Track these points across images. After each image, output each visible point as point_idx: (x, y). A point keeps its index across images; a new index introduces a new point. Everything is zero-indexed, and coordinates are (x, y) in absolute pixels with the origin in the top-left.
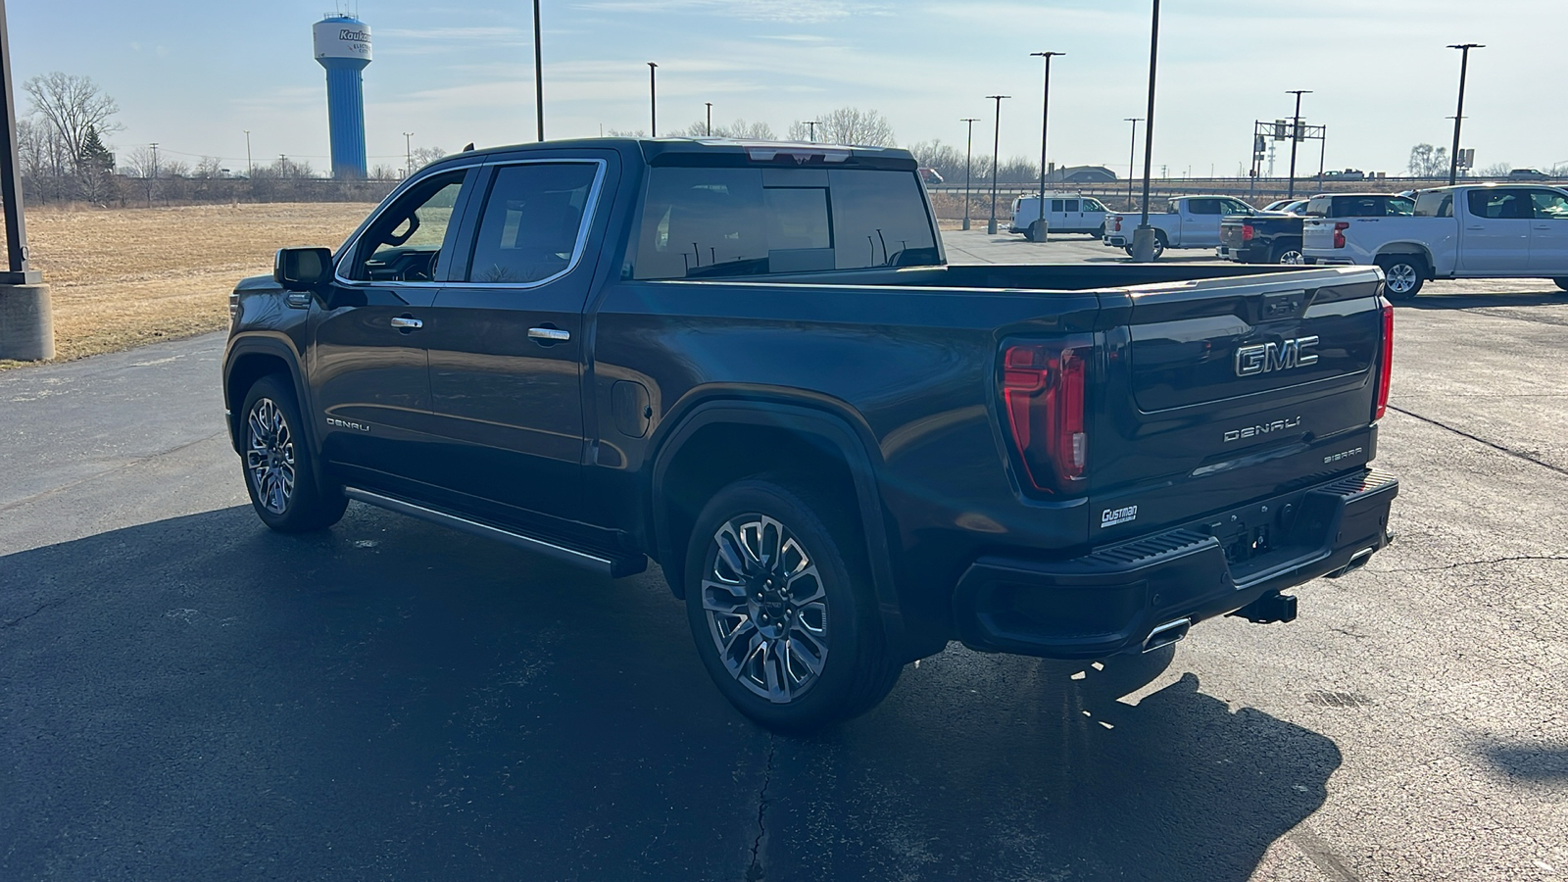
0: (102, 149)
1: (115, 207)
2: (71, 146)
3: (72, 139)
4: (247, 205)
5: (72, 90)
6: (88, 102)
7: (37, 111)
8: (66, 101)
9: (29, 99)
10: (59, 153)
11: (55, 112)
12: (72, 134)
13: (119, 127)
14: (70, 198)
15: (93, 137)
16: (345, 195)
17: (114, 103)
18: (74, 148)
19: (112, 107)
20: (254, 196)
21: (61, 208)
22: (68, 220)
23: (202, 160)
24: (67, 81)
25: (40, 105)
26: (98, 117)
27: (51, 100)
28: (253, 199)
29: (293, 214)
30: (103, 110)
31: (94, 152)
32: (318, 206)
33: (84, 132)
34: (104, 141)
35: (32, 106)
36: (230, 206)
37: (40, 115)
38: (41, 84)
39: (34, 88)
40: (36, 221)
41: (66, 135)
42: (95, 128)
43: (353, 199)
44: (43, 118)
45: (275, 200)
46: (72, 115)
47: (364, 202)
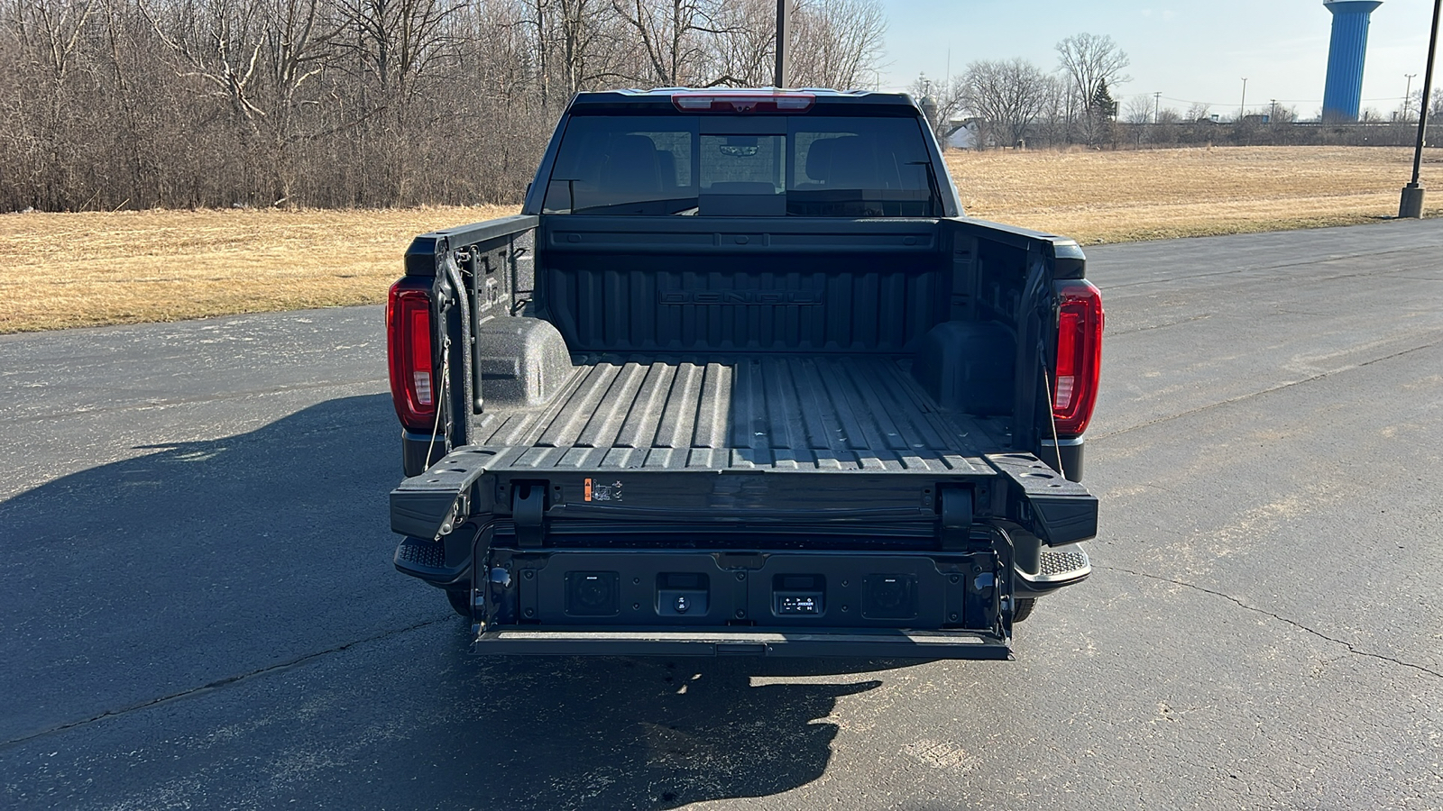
0: (1109, 98)
1: (1107, 149)
2: (1085, 97)
3: (1087, 90)
4: (1221, 148)
5: (1094, 47)
6: (1104, 58)
7: (1063, 67)
8: (1088, 58)
9: (1059, 58)
10: (1074, 103)
11: (1078, 68)
12: (1087, 86)
13: (1127, 79)
14: (1070, 141)
15: (1103, 87)
16: (1322, 139)
17: (1127, 57)
18: (1087, 96)
19: (1124, 61)
20: (1232, 140)
21: (1062, 149)
22: (1058, 160)
23: (1191, 105)
24: (1091, 41)
25: (1066, 62)
26: (1111, 70)
27: (1075, 57)
28: (1231, 143)
29: (1262, 156)
30: (1116, 65)
31: (1102, 102)
32: (1290, 149)
33: (1097, 84)
34: (1112, 92)
35: (1060, 63)
36: (1204, 150)
37: (1064, 71)
38: (1070, 44)
39: (1064, 48)
40: (1031, 161)
41: (1083, 87)
42: (1106, 80)
43: (1329, 143)
44: (1066, 74)
45: (1251, 144)
46: (1090, 70)
47: (1340, 145)
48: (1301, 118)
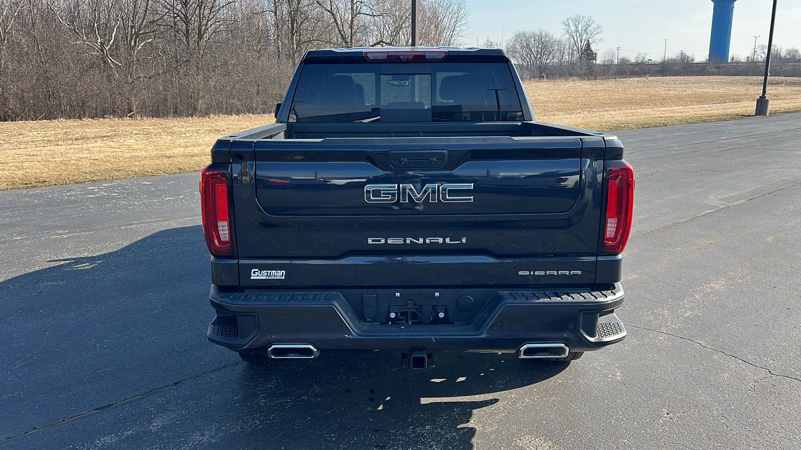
0: (591, 51)
1: (591, 79)
2: (578, 50)
3: (580, 46)
4: (654, 78)
5: (583, 23)
6: (589, 28)
7: (566, 34)
8: (580, 28)
9: (564, 29)
10: (573, 53)
11: (574, 34)
12: (580, 44)
13: (602, 40)
14: (571, 75)
15: (588, 45)
16: (709, 72)
17: (601, 28)
18: (580, 50)
19: (600, 30)
20: (660, 73)
21: (566, 80)
22: (564, 86)
23: (637, 55)
24: (581, 19)
25: (568, 31)
26: (592, 35)
27: (573, 28)
28: (659, 75)
29: (676, 82)
30: (595, 32)
31: (588, 53)
32: (691, 78)
33: (585, 43)
34: (593, 47)
35: (564, 32)
36: (644, 79)
37: (567, 36)
38: (570, 21)
39: (567, 23)
40: (550, 86)
41: (577, 45)
42: (590, 41)
43: (713, 74)
44: (568, 37)
45: (670, 75)
46: (581, 35)
47: (719, 75)
48: (696, 61)
